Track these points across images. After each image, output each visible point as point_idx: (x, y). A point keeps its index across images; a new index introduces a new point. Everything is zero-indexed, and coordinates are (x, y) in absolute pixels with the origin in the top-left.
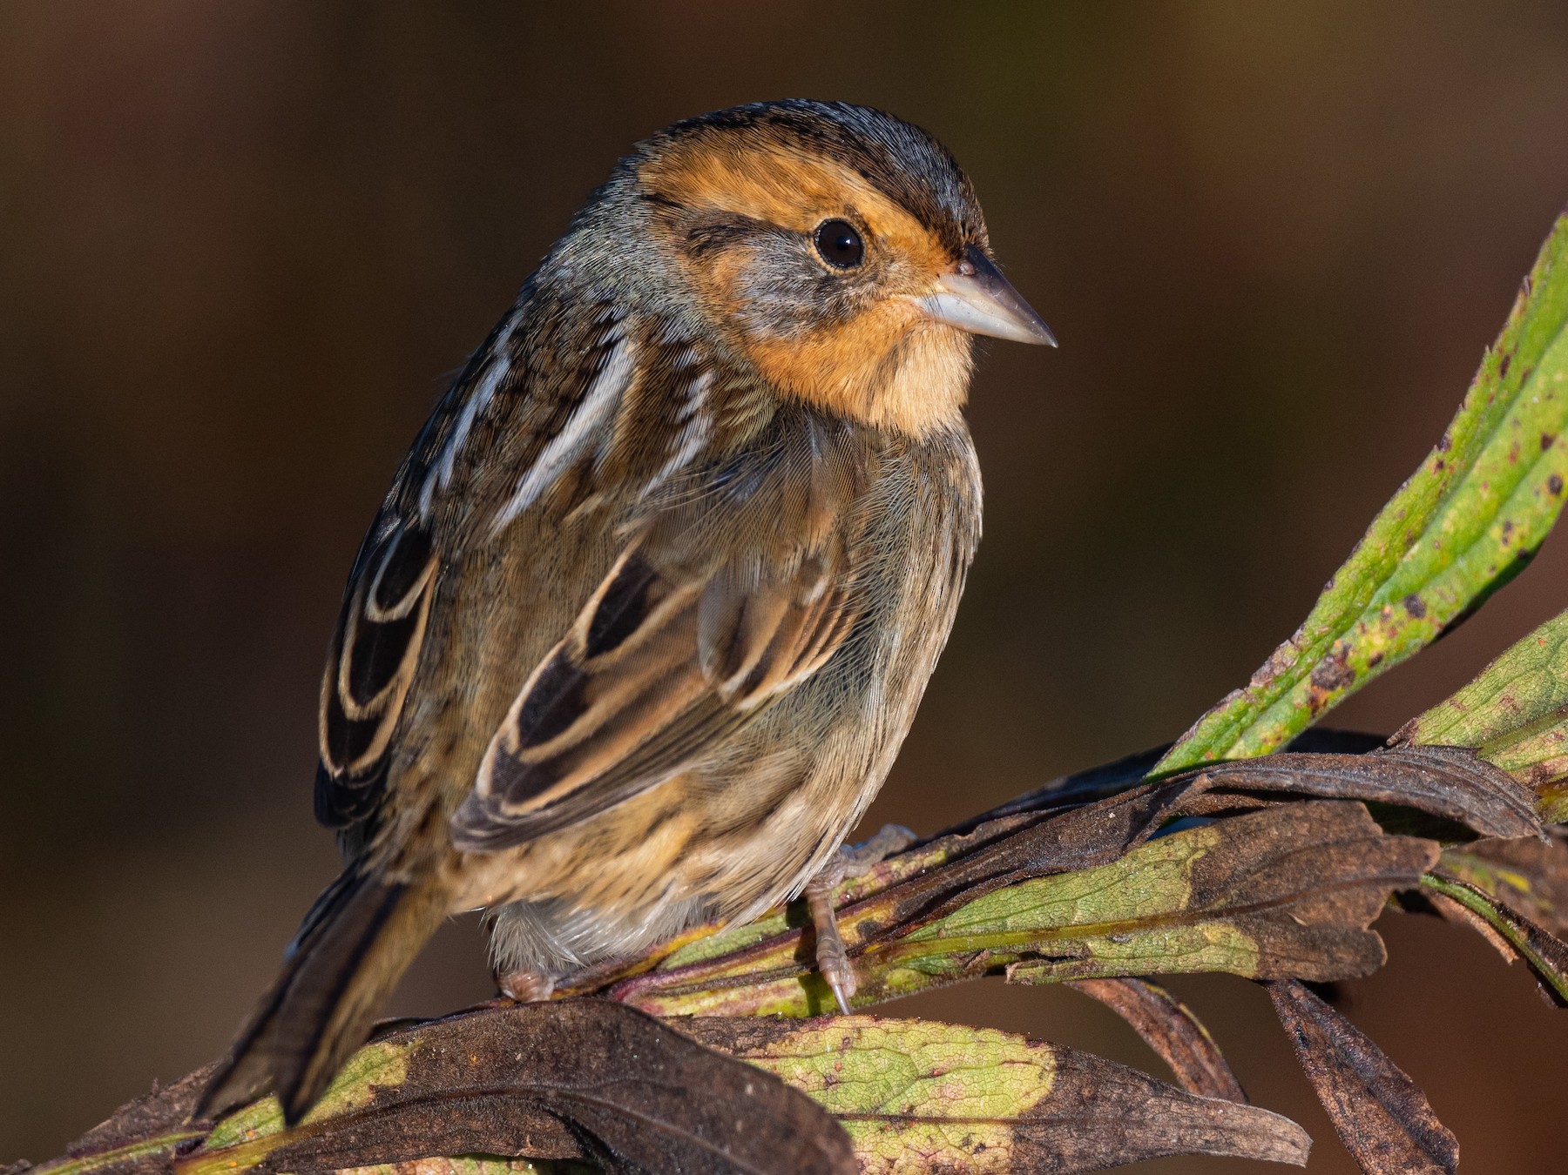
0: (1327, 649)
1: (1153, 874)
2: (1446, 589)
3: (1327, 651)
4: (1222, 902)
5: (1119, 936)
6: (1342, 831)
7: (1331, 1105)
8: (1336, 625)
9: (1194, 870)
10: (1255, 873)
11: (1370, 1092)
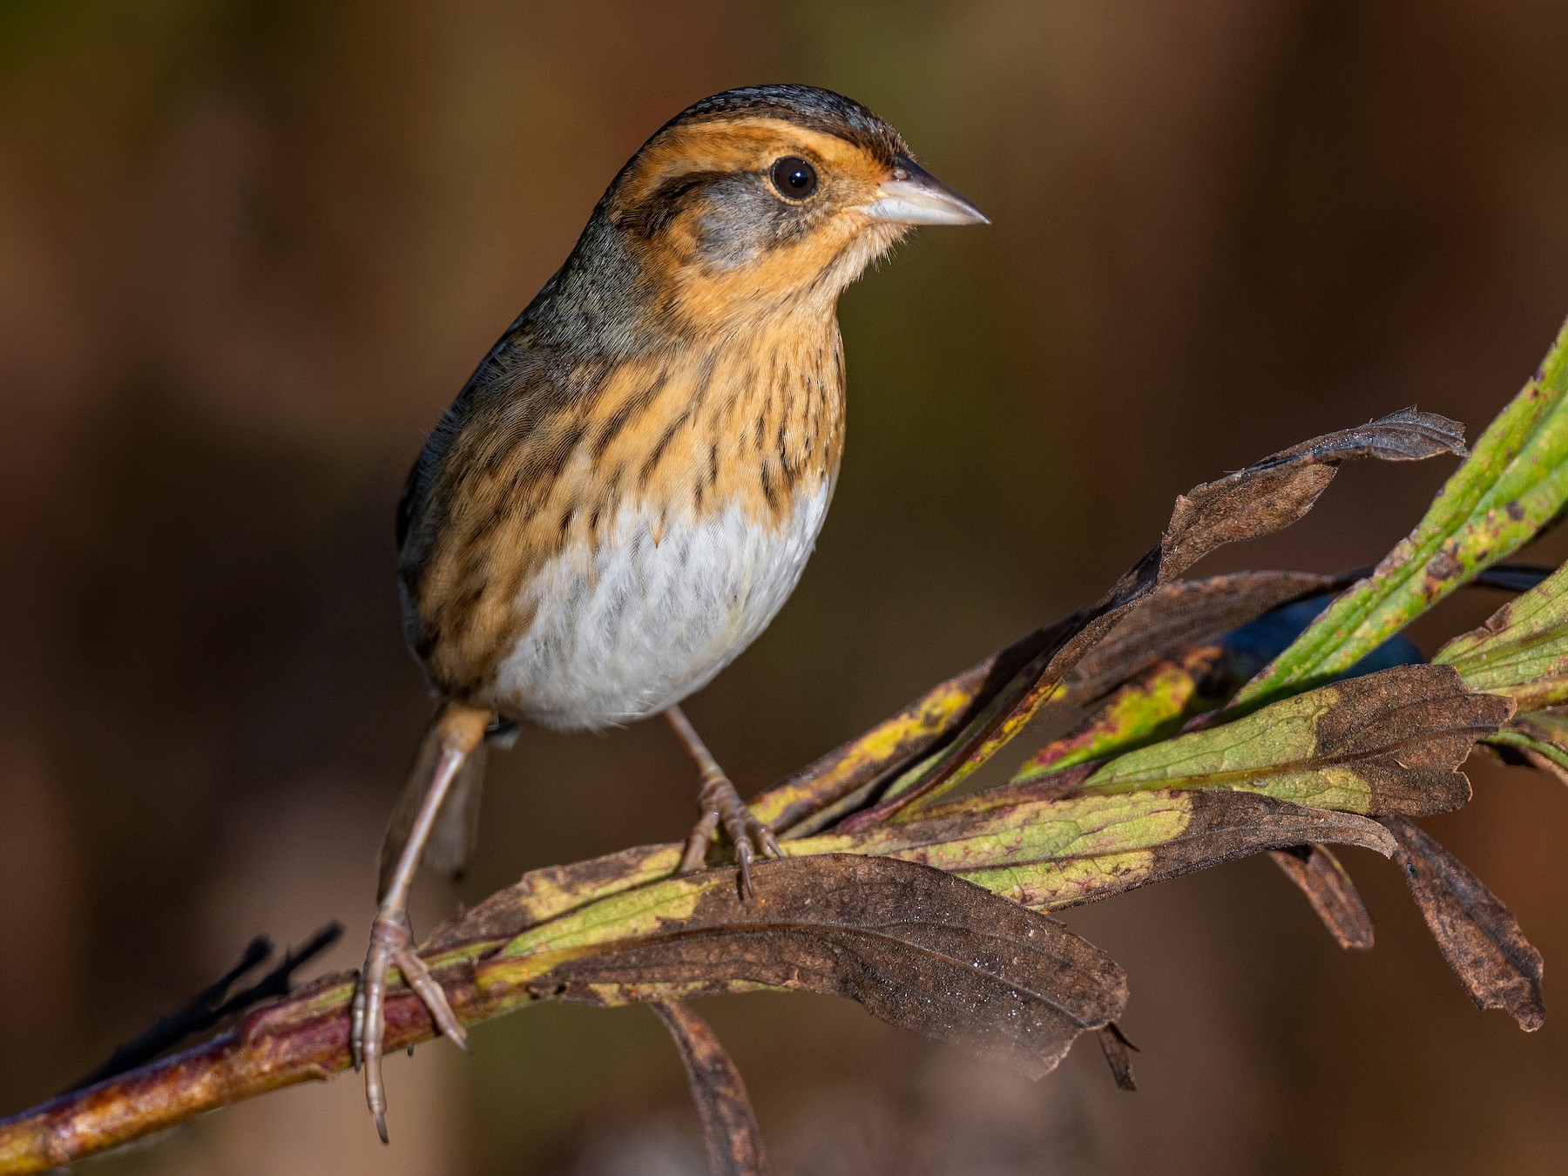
0: (1439, 546)
1: (1286, 728)
2: (1542, 498)
3: (1439, 547)
4: (1341, 750)
5: (1258, 781)
6: (1438, 690)
7: (1435, 925)
8: (1446, 525)
9: (1319, 725)
10: (1368, 726)
11: (1469, 916)
